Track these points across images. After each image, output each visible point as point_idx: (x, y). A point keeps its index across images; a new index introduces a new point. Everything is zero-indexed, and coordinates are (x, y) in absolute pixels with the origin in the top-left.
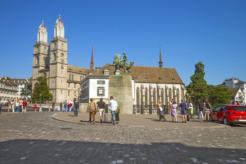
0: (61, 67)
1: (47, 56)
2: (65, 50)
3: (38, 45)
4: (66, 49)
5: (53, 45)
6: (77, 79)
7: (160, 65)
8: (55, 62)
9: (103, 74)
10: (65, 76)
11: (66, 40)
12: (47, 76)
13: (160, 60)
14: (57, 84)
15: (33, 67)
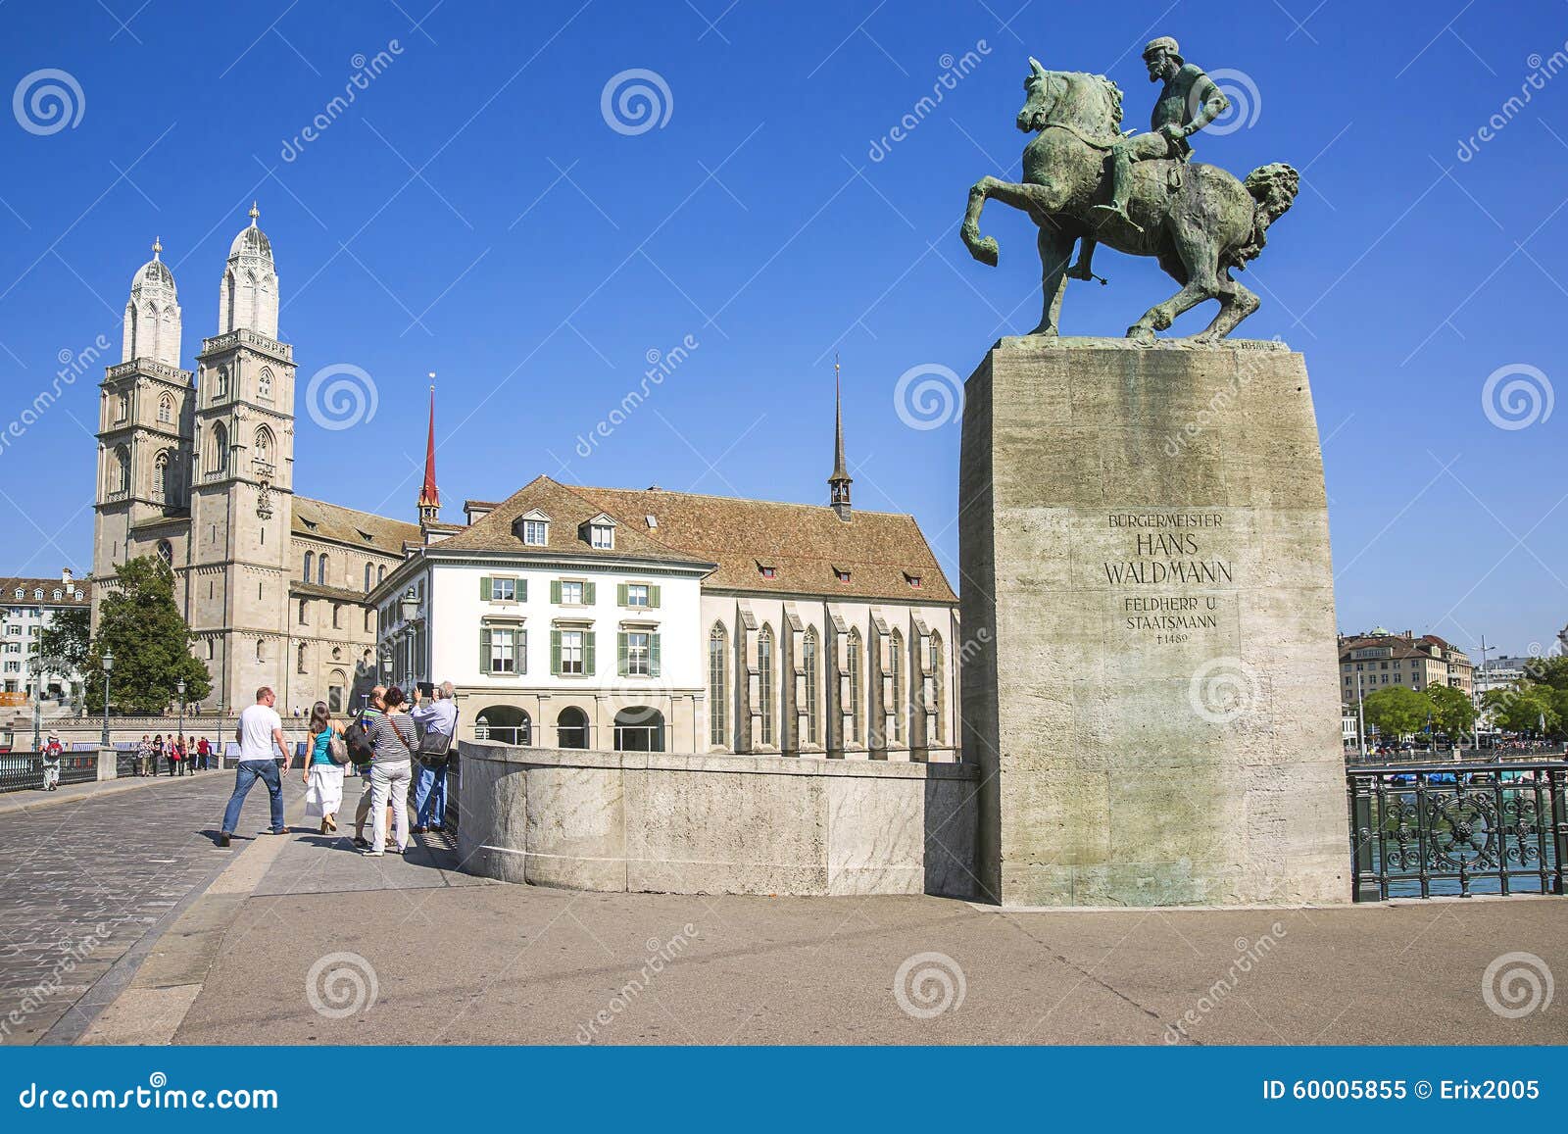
0: (256, 506)
1: (176, 445)
2: (279, 410)
3: (124, 384)
4: (285, 405)
5: (210, 380)
6: (350, 578)
7: (837, 498)
8: (224, 477)
9: (517, 539)
10: (281, 558)
11: (289, 352)
12: (174, 559)
13: (837, 467)
14: (236, 602)
15: (99, 508)
